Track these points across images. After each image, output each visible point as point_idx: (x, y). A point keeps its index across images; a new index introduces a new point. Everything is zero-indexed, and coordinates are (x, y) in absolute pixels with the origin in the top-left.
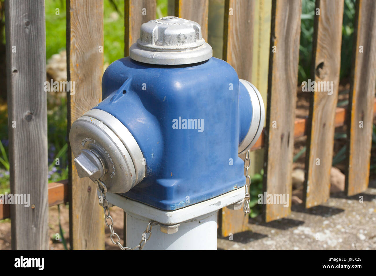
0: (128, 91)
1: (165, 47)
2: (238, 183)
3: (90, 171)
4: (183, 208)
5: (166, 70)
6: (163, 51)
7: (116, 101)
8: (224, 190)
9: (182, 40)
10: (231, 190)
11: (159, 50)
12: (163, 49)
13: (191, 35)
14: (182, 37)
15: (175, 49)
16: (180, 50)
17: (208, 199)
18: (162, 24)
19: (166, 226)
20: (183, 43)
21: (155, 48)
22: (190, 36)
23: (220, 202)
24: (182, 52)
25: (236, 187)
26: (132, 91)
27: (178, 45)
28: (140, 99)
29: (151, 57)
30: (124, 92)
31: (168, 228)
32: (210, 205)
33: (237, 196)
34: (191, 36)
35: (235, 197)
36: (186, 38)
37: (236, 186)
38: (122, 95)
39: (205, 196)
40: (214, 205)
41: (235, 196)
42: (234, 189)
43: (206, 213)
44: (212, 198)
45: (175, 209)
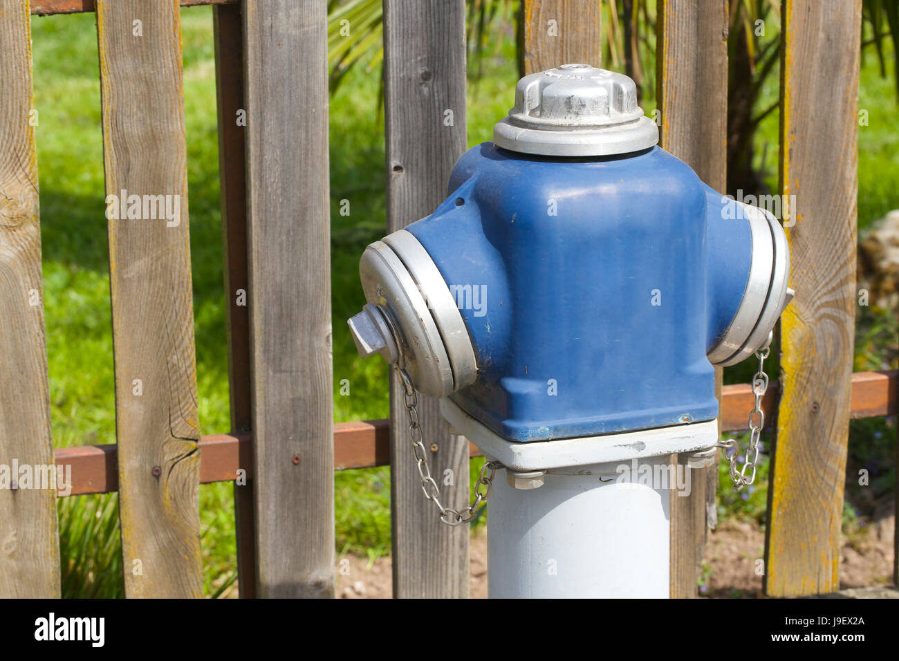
0: (467, 201)
1: (543, 120)
2: (690, 411)
3: (370, 345)
4: (548, 441)
5: (534, 165)
6: (539, 127)
7: (440, 218)
8: (652, 421)
9: (574, 109)
10: (672, 423)
11: (532, 126)
12: (539, 125)
13: (596, 100)
14: (574, 103)
15: (559, 126)
16: (570, 127)
17: (610, 431)
18: (551, 76)
19: (513, 471)
20: (577, 114)
21: (525, 122)
22: (594, 101)
23: (642, 443)
24: (575, 132)
25: (687, 420)
26: (474, 202)
27: (567, 119)
28: (480, 217)
29: (513, 137)
30: (461, 202)
31: (515, 477)
32: (615, 444)
33: (689, 437)
34: (596, 103)
35: (686, 439)
36: (584, 106)
37: (685, 417)
38: (454, 208)
39: (603, 424)
40: (625, 446)
41: (683, 438)
42: (681, 421)
43: (607, 460)
44: (620, 430)
45: (529, 440)
